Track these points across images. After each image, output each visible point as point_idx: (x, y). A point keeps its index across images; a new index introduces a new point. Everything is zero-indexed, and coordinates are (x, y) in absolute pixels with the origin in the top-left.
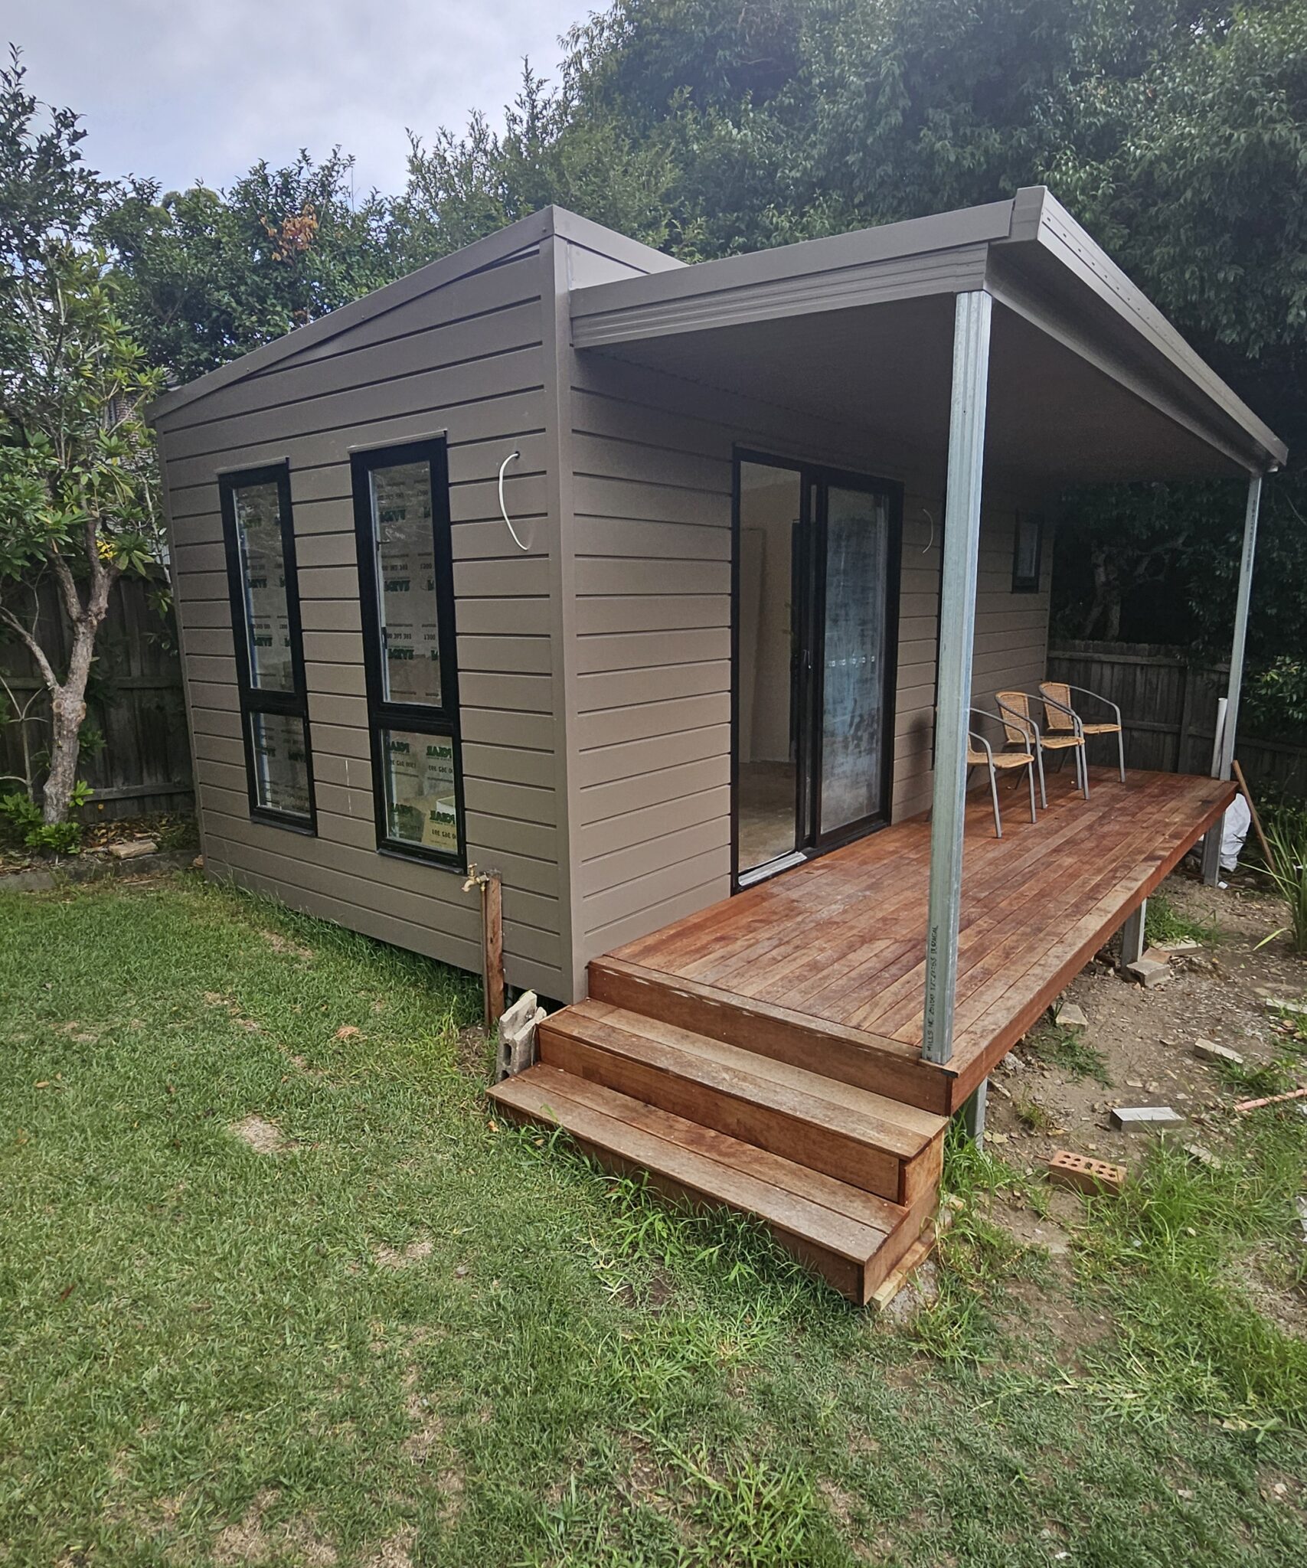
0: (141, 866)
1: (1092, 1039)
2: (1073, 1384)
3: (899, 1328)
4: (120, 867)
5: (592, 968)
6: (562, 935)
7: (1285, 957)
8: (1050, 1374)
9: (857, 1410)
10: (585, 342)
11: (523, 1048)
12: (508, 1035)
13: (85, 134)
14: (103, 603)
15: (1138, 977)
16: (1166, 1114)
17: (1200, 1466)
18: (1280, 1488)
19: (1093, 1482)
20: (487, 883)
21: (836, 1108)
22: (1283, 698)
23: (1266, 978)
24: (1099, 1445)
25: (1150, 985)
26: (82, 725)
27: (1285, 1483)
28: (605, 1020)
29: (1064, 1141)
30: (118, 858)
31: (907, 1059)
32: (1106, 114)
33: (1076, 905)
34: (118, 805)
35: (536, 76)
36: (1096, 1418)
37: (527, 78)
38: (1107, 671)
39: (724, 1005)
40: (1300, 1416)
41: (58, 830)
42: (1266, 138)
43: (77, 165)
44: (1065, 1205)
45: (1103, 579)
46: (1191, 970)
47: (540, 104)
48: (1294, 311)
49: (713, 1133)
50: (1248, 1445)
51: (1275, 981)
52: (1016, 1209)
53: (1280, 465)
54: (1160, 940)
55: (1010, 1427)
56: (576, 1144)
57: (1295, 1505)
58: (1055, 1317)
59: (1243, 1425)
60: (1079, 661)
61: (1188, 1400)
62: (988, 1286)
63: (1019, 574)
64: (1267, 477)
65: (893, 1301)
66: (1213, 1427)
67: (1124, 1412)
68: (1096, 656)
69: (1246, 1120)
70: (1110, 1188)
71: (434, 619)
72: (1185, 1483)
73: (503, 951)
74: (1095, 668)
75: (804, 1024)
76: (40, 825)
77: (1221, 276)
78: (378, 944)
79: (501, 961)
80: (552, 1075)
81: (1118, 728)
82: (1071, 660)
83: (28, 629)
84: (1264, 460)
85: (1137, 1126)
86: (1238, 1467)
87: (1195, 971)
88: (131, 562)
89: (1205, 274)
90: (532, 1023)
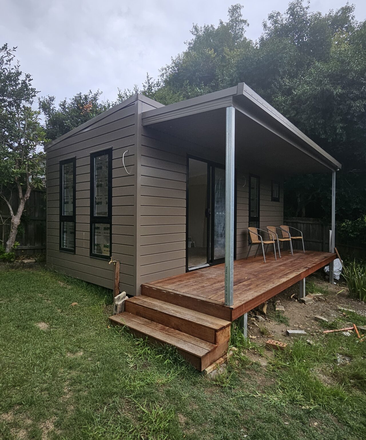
1: (285, 315)
2: (259, 395)
3: (212, 379)
5: (142, 286)
6: (134, 276)
7: (347, 298)
8: (254, 392)
9: (194, 398)
11: (120, 307)
12: (116, 303)
15: (303, 302)
16: (302, 332)
17: (293, 417)
18: (316, 424)
22: (348, 231)
23: (340, 303)
24: (263, 410)
25: (307, 304)
27: (318, 422)
29: (272, 338)
31: (220, 305)
36: (264, 403)
40: (326, 406)
44: (270, 355)
46: (319, 301)
50: (308, 412)
51: (343, 304)
52: (254, 354)
54: (311, 293)
55: (238, 404)
57: (319, 428)
58: (259, 379)
59: (308, 407)
61: (293, 401)
62: (241, 370)
65: (212, 372)
66: (299, 408)
67: (273, 402)
69: (326, 336)
70: (281, 348)
72: (287, 420)
73: (119, 282)
78: (89, 283)
79: (119, 285)
80: (128, 314)
81: (302, 237)
85: (294, 335)
86: (304, 417)
90: (123, 300)
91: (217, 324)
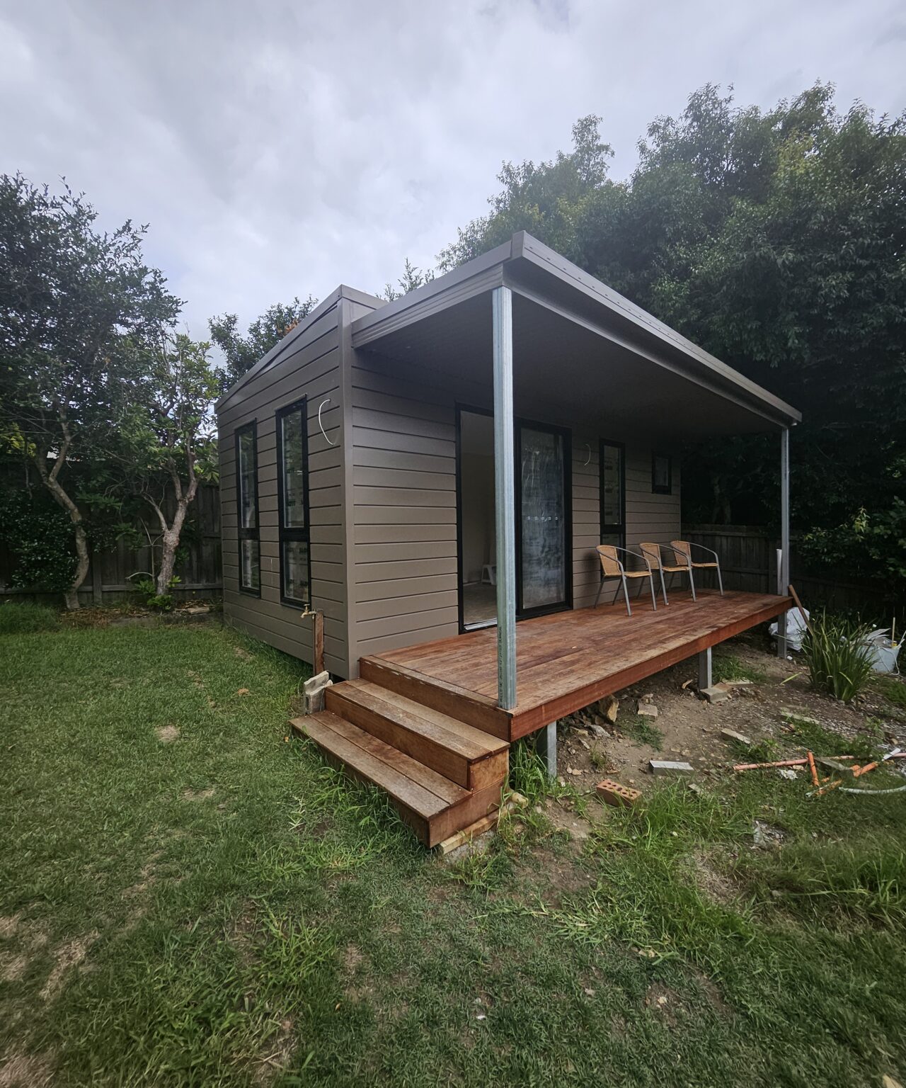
0: (201, 619)
1: (659, 725)
2: (546, 912)
3: (451, 865)
4: (190, 619)
5: (361, 661)
6: (344, 641)
7: (806, 692)
8: (535, 904)
9: (398, 908)
10: (359, 344)
11: (315, 700)
12: (307, 693)
13: (166, 280)
14: (193, 493)
15: (706, 697)
16: (685, 766)
17: (609, 975)
18: (663, 1000)
19: (527, 974)
20: (315, 615)
21: (448, 733)
22: (819, 550)
23: (789, 702)
24: (544, 951)
25: (713, 702)
26: (176, 548)
27: (668, 997)
28: (360, 688)
29: (616, 776)
30: (190, 614)
31: (491, 707)
32: (686, 259)
33: (649, 645)
34: (202, 592)
35: (412, 267)
36: (549, 934)
37: (407, 267)
38: (724, 541)
39: (413, 678)
40: (697, 953)
41: (162, 598)
42: (757, 254)
43: (166, 294)
44: (600, 812)
45: (718, 491)
46: (742, 695)
47: (414, 279)
48: (791, 341)
49: (389, 747)
50: (649, 968)
51: (795, 704)
52: (567, 811)
53: (797, 422)
54: (727, 679)
55: (490, 932)
56: (320, 750)
57: (669, 1013)
58: (555, 872)
59: (652, 954)
60: (708, 535)
61: (620, 934)
62: (522, 849)
63: (657, 484)
64: (791, 429)
65: (456, 849)
66: (631, 952)
67: (572, 934)
68: (718, 532)
69: (740, 776)
70: (627, 802)
71: (302, 485)
72: (593, 985)
73: (324, 652)
74: (717, 538)
75: (446, 688)
76: (155, 595)
77: (749, 327)
78: (281, 653)
79: (323, 658)
80: (327, 715)
81: (717, 565)
82: (704, 535)
83: (158, 504)
84: (788, 420)
85: (663, 771)
86: (635, 980)
87: (744, 696)
88: (212, 477)
89: (741, 327)
90: (322, 687)
91: (476, 748)
